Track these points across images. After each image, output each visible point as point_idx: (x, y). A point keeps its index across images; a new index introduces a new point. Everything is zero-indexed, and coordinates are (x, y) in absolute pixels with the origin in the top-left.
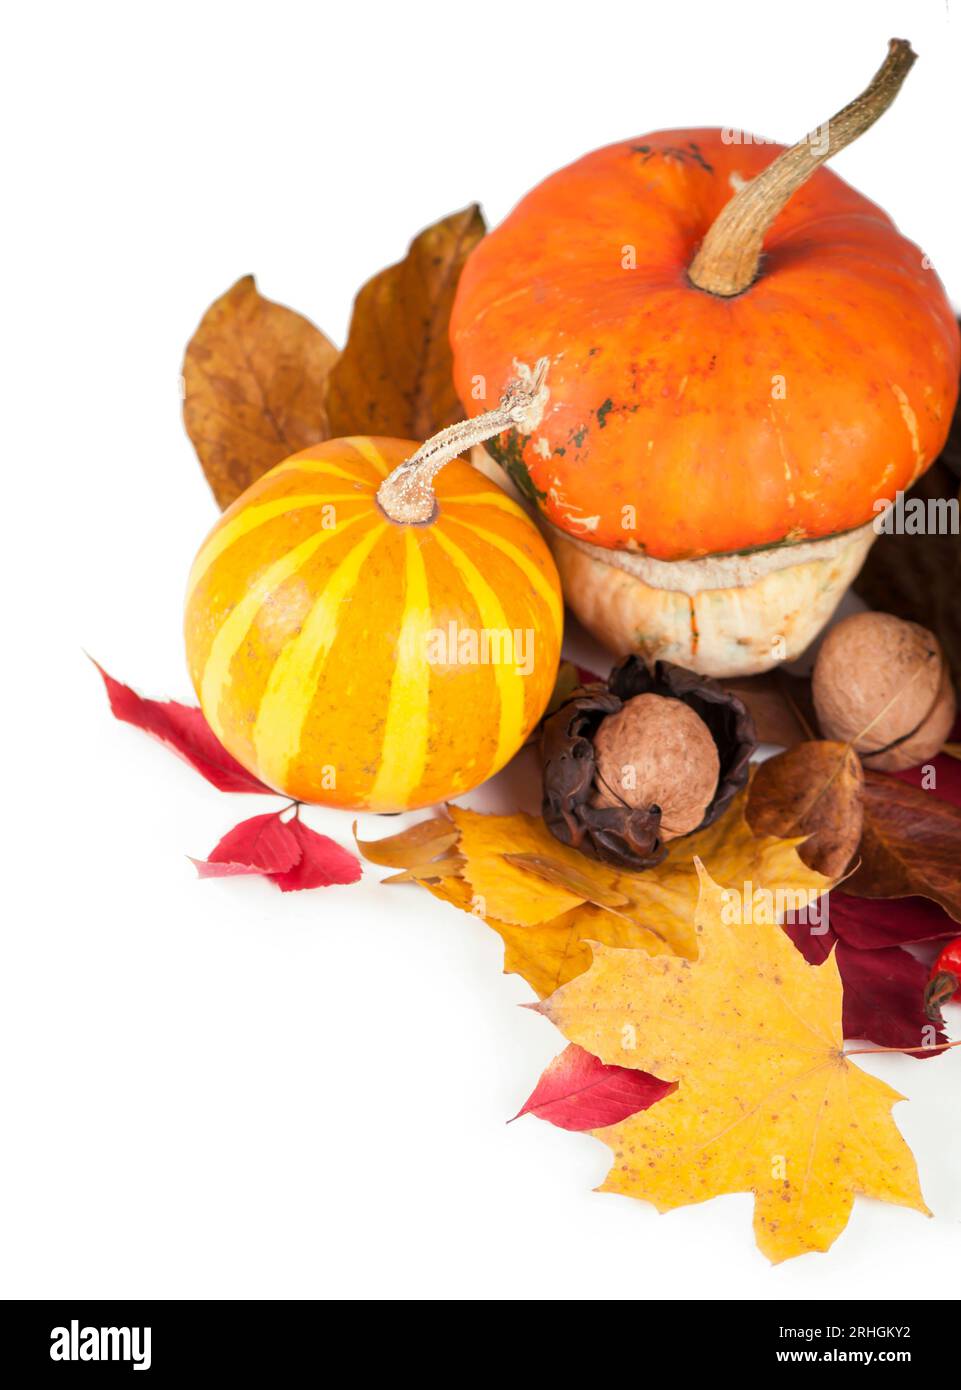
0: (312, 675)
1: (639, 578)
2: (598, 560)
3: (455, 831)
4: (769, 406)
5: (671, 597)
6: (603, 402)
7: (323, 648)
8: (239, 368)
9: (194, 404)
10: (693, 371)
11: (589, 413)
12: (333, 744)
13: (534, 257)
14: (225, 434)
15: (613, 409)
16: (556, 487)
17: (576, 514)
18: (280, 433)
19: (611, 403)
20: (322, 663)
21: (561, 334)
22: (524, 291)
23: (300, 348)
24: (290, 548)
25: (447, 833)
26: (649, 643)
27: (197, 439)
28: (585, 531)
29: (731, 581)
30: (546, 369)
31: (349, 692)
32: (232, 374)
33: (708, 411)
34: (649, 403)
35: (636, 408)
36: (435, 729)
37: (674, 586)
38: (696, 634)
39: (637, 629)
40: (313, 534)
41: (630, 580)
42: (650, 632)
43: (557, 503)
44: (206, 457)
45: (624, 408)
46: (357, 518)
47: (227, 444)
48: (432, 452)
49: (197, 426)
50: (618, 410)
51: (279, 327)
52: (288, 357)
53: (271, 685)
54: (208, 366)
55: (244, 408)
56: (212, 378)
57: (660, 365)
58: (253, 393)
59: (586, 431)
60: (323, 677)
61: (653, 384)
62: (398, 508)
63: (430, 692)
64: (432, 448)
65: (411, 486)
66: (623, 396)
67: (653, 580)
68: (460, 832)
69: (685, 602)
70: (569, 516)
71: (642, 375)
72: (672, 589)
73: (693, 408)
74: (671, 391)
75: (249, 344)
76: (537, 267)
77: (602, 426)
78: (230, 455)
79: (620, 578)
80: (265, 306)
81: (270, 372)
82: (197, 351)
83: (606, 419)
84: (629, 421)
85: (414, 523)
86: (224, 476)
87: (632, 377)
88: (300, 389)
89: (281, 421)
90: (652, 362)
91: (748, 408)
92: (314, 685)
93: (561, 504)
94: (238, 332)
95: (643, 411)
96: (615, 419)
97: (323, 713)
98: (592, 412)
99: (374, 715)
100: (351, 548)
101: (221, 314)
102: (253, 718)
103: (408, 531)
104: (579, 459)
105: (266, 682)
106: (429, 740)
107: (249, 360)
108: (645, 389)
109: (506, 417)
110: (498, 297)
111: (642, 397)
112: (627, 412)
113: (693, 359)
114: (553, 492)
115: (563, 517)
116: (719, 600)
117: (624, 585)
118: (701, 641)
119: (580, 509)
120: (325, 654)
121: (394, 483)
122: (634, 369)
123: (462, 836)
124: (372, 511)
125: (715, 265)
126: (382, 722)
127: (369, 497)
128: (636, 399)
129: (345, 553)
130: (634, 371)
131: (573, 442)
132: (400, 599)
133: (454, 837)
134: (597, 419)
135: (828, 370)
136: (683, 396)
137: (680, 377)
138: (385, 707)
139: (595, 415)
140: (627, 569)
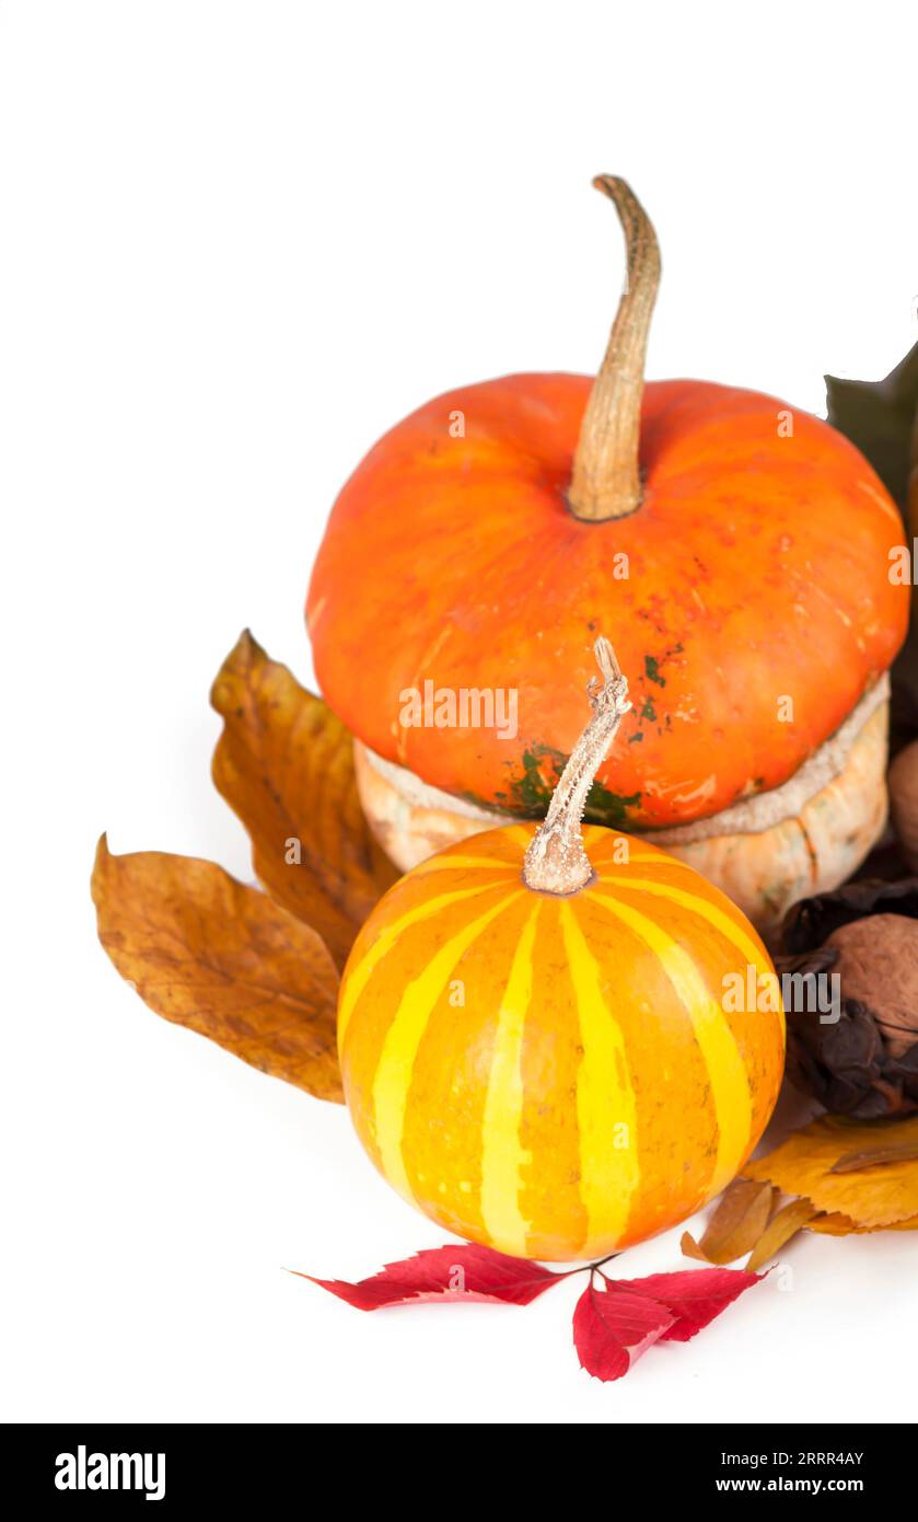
0: (622, 1085)
1: (744, 832)
2: (696, 840)
3: (765, 1184)
4: (785, 567)
5: (779, 832)
6: (644, 664)
7: (617, 1051)
8: (150, 934)
9: (150, 989)
10: (693, 582)
11: (639, 683)
12: (673, 1145)
13: (421, 600)
14: (199, 999)
15: (659, 662)
16: (652, 778)
17: (686, 791)
18: (224, 974)
19: (652, 659)
20: (625, 1065)
21: (540, 635)
22: (446, 633)
23: (174, 884)
24: (505, 983)
25: (758, 1193)
26: (774, 897)
27: (181, 1019)
28: (704, 801)
29: (828, 775)
30: (610, 647)
31: (667, 1076)
32: (149, 943)
33: (739, 607)
34: (687, 635)
35: (680, 649)
36: (750, 1065)
37: (780, 815)
38: (813, 855)
39: (759, 890)
40: (512, 954)
41: (733, 841)
42: (771, 885)
43: (660, 793)
44: (206, 1030)
45: (669, 654)
46: (534, 914)
47: (209, 1007)
48: (570, 797)
49: (170, 1008)
50: (664, 660)
51: (146, 876)
52: (169, 900)
53: (583, 1124)
54: (129, 947)
55: (184, 968)
56: (144, 955)
57: (663, 595)
58: (178, 950)
59: (650, 699)
60: (635, 1079)
61: (673, 616)
62: (567, 877)
63: (731, 1027)
64: (568, 792)
65: (569, 846)
66: (658, 646)
67: (759, 824)
68: (769, 1181)
69: (794, 828)
70: (680, 798)
71: (656, 615)
72: (778, 820)
73: (725, 613)
74: (693, 611)
75: (136, 907)
76: (435, 606)
77: (663, 685)
78: (220, 1015)
79: (723, 844)
80: (122, 862)
81: (171, 922)
82: (111, 938)
83: (660, 675)
84: (685, 662)
85: (585, 884)
86: (234, 1037)
87: (648, 623)
88: (203, 922)
89: (215, 963)
90: (653, 598)
91: (768, 581)
92: (630, 1091)
93: (667, 790)
94: (122, 901)
95: (687, 645)
96: (669, 670)
97: (653, 1117)
98: (641, 679)
99: (699, 1085)
100: (561, 941)
101: (103, 889)
102: (576, 1177)
103: (588, 893)
104: (663, 731)
105: (576, 1127)
106: (749, 1081)
107: (149, 922)
108: (671, 625)
109: (613, 715)
110: (420, 659)
111: (676, 634)
112: (674, 656)
113: (683, 573)
114: (649, 786)
115: (671, 804)
116: (823, 804)
117: (730, 851)
118: (821, 861)
119: (691, 782)
120: (623, 1054)
121: (545, 857)
122: (644, 615)
123: (774, 1184)
124: (540, 900)
125: (610, 486)
126: (708, 1088)
127: (523, 892)
128: (672, 640)
129: (562, 949)
130: (646, 617)
131: (645, 720)
132: (648, 953)
133: (767, 1191)
134: (652, 682)
135: (804, 501)
136: (707, 609)
137: (689, 595)
138: (704, 1070)
139: (647, 680)
140: (727, 830)
